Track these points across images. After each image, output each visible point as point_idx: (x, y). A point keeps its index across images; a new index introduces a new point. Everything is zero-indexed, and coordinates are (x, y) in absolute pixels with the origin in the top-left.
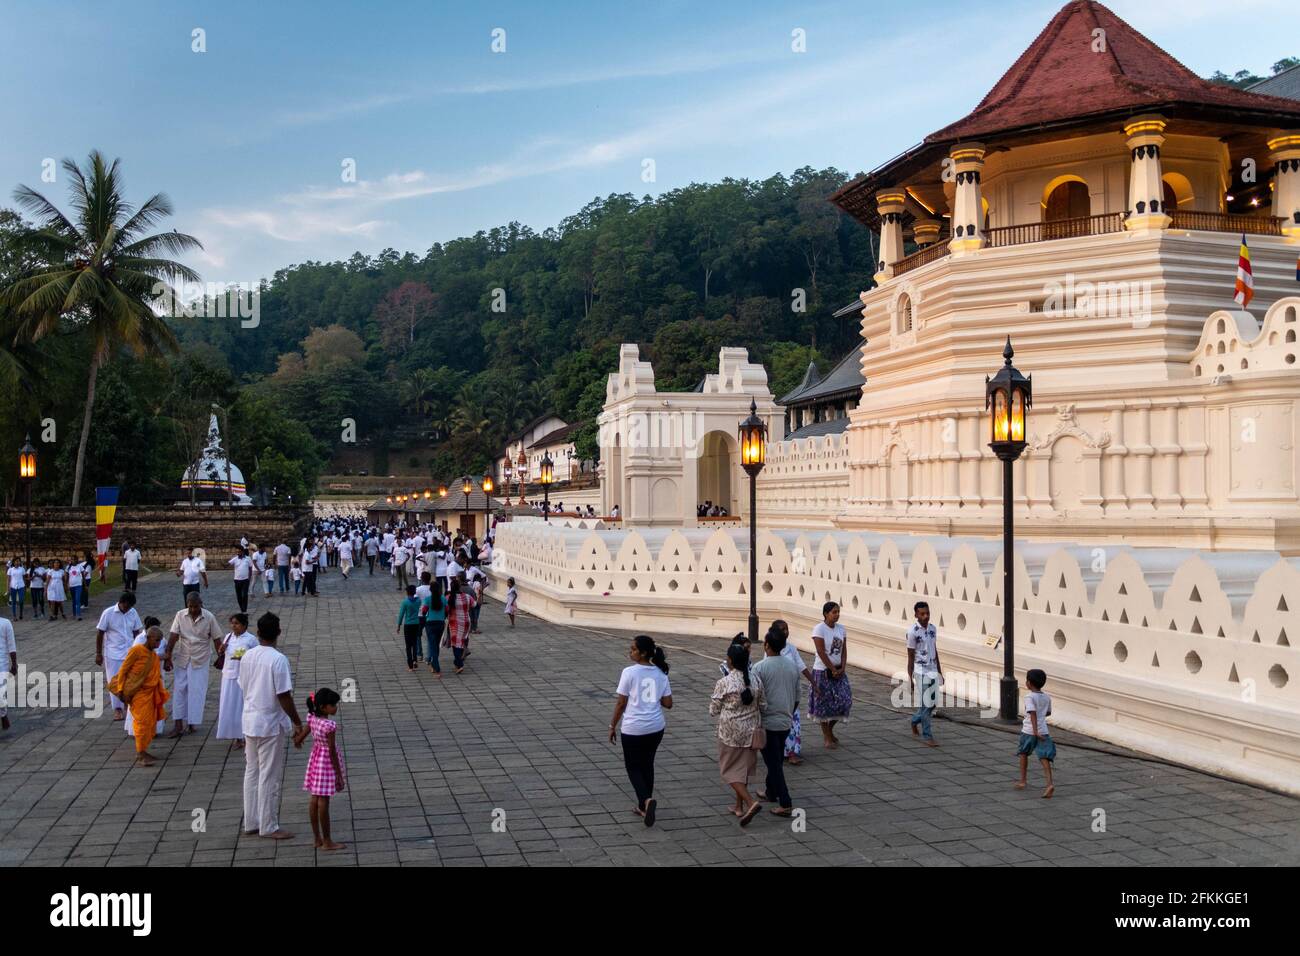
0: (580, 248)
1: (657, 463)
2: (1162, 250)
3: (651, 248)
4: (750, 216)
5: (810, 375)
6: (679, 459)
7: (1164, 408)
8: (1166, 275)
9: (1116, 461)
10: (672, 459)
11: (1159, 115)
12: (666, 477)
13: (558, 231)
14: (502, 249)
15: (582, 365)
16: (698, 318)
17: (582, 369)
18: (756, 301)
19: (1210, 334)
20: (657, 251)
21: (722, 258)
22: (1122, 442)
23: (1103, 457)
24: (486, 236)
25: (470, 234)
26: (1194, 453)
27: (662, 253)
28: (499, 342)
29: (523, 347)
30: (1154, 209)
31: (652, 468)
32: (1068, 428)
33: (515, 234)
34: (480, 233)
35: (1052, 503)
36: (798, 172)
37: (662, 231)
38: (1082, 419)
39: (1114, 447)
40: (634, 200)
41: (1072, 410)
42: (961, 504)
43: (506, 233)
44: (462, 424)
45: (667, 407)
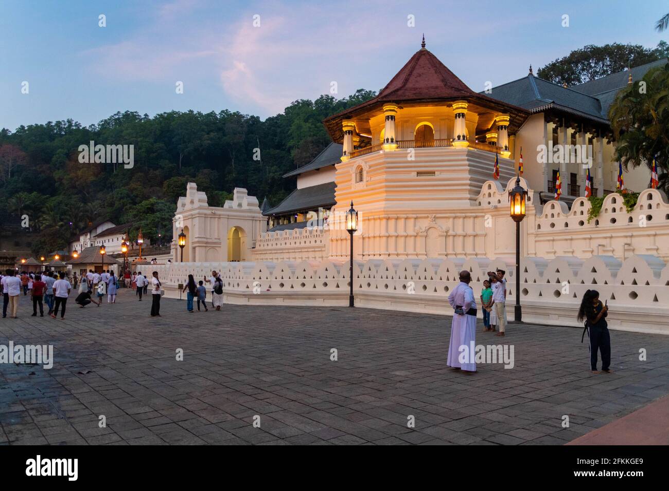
0: (112, 137)
1: (209, 241)
2: (467, 155)
3: (152, 141)
4: (203, 130)
5: (265, 204)
6: (219, 239)
7: (470, 217)
8: (469, 165)
9: (451, 238)
10: (216, 239)
11: (466, 101)
12: (213, 247)
13: (97, 126)
14: (63, 133)
15: (122, 195)
16: (186, 176)
17: (122, 198)
18: (206, 171)
19: (485, 189)
20: (155, 142)
21: (189, 149)
22: (454, 231)
23: (446, 236)
24: (53, 124)
25: (44, 123)
26: (481, 235)
27: (158, 143)
28: (64, 182)
29: (78, 185)
30: (464, 139)
31: (207, 243)
32: (433, 224)
33: (70, 125)
34: (50, 123)
35: (426, 255)
36: (223, 112)
37: (158, 132)
38: (438, 221)
39: (451, 232)
40: (139, 116)
41: (435, 217)
42: (389, 255)
43: (65, 124)
44: (47, 224)
45: (214, 214)
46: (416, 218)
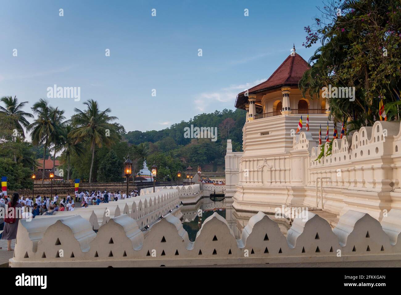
2: (286, 120)
7: (282, 159)
8: (286, 126)
9: (274, 171)
19: (294, 140)
22: (275, 167)
23: (271, 171)
26: (288, 170)
30: (286, 110)
32: (265, 164)
35: (262, 182)
38: (268, 161)
41: (266, 159)
42: (246, 182)
45: (235, 156)
46: (258, 160)
